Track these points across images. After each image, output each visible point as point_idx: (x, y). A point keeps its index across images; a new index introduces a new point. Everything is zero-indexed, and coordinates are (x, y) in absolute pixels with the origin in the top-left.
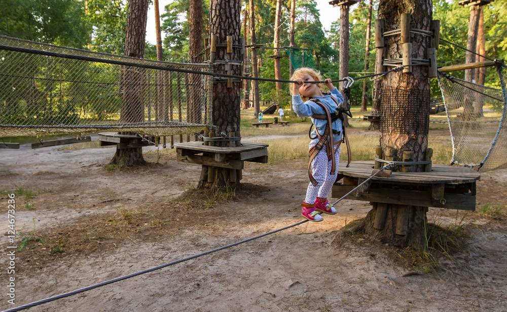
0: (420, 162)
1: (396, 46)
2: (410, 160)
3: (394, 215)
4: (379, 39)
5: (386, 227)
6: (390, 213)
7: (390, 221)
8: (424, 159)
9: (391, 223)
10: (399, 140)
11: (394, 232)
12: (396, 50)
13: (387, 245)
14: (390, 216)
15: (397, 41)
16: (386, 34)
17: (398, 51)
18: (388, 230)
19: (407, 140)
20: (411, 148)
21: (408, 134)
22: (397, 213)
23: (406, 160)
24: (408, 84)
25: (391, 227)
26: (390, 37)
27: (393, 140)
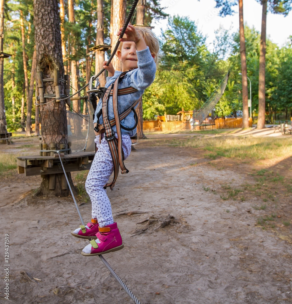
0: (67, 149)
1: (50, 87)
2: (64, 148)
3: (60, 180)
4: (41, 83)
5: (57, 188)
6: (57, 179)
7: (58, 184)
8: (68, 148)
9: (59, 185)
10: (57, 138)
11: (61, 189)
12: (50, 89)
13: (59, 196)
14: (57, 181)
15: (51, 85)
16: (45, 80)
17: (52, 90)
18: (58, 189)
19: (61, 138)
20: (63, 142)
21: (62, 134)
22: (61, 178)
23: (63, 149)
24: (59, 107)
25: (59, 187)
26: (46, 82)
27: (54, 138)
